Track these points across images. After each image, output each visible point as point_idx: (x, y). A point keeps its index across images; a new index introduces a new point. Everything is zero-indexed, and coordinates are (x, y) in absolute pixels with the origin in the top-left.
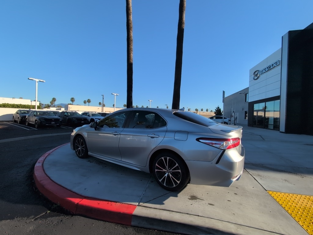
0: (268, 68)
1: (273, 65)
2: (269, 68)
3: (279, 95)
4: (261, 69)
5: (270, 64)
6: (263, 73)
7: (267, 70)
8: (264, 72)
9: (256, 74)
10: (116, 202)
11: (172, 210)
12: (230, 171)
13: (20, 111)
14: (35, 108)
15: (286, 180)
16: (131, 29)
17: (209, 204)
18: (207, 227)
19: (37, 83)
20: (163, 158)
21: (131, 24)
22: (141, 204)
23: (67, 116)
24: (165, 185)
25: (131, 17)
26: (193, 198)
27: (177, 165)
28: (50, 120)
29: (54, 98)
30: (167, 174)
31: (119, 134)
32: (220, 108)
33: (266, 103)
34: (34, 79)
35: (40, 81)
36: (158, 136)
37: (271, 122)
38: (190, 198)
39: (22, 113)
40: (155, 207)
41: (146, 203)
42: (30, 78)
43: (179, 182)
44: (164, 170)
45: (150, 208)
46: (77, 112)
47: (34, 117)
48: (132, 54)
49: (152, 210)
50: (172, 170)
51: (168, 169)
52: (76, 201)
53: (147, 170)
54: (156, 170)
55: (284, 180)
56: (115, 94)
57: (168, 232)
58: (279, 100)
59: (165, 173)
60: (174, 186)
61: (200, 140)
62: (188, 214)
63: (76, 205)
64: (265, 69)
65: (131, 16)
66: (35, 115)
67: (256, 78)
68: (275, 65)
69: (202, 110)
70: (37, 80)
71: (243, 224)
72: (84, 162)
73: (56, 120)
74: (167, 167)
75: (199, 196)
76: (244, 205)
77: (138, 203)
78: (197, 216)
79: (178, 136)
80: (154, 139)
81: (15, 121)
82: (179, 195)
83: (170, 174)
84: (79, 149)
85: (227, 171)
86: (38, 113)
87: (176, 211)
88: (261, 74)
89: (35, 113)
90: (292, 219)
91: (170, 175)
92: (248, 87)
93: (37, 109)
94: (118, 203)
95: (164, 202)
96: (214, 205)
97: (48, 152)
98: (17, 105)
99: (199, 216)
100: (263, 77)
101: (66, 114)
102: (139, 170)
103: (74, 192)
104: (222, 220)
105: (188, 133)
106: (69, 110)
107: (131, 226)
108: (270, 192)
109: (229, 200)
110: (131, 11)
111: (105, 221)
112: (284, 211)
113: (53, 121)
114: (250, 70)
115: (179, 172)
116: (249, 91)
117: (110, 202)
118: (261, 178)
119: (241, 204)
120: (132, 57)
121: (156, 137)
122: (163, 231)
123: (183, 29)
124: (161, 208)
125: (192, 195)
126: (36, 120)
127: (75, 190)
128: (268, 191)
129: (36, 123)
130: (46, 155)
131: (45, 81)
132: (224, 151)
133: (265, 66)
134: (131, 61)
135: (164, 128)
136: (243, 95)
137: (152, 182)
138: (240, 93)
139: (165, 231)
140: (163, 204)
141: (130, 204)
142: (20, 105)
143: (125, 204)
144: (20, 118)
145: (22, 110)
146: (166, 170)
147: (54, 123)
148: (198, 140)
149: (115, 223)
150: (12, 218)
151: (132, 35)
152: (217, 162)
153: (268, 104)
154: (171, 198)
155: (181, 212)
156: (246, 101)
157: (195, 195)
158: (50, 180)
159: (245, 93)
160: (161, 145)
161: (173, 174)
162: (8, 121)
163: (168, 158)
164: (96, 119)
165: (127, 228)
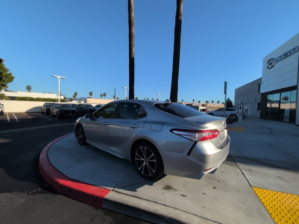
0: (284, 55)
1: (290, 52)
2: (286, 55)
3: (296, 85)
4: (276, 57)
5: (287, 50)
6: (278, 61)
7: (283, 57)
8: (280, 60)
9: (270, 62)
10: (94, 186)
11: (141, 197)
12: (201, 164)
14: (58, 102)
15: (279, 177)
16: (132, 25)
17: (181, 195)
18: (169, 217)
19: (59, 80)
20: (141, 148)
21: (132, 20)
22: (116, 189)
23: (82, 108)
24: (143, 173)
25: (133, 14)
26: (168, 188)
27: (153, 155)
28: (68, 112)
29: (75, 93)
30: (145, 163)
31: (107, 124)
32: (230, 100)
33: (282, 93)
34: (57, 76)
35: (61, 78)
36: (138, 127)
37: (287, 115)
38: (164, 187)
39: (48, 106)
40: (127, 193)
41: (120, 188)
42: (53, 76)
43: (154, 171)
44: (143, 159)
45: (122, 193)
46: (91, 104)
47: (56, 109)
48: (133, 49)
49: (123, 196)
50: (149, 159)
51: (146, 158)
52: (62, 182)
53: (129, 158)
54: (136, 159)
55: (278, 177)
56: (126, 88)
57: (133, 217)
58: (296, 91)
59: (143, 162)
60: (151, 175)
61: (173, 131)
62: (155, 202)
63: (60, 185)
64: (281, 57)
65: (133, 12)
66: (56, 108)
67: (270, 67)
68: (292, 52)
69: (213, 102)
70: (59, 77)
71: (209, 218)
72: (83, 148)
73: (73, 112)
74: (145, 156)
75: (174, 187)
76: (219, 199)
77: (113, 188)
78: (165, 205)
79: (154, 127)
80: (134, 129)
81: (43, 113)
82: (154, 184)
83: (147, 163)
84: (80, 137)
85: (198, 163)
86: (59, 106)
87: (146, 199)
88: (276, 62)
89: (57, 106)
90: (270, 219)
91: (148, 165)
92: (261, 78)
93: (60, 102)
94: (95, 187)
95: (137, 190)
96: (186, 196)
97: (58, 139)
98: (46, 99)
99: (166, 205)
100: (278, 65)
101: (82, 106)
102: (123, 158)
103: (62, 174)
104: (189, 212)
105: (163, 123)
106: (87, 103)
107: (102, 208)
108: (255, 188)
109: (205, 193)
110: (133, 8)
111: (81, 202)
112: (263, 210)
113: (71, 113)
114: (264, 59)
115: (154, 161)
116: (262, 81)
117: (89, 185)
118: (250, 173)
119: (216, 198)
120: (133, 52)
121: (136, 127)
122: (128, 216)
123: (181, 21)
124: (131, 195)
125: (168, 185)
126: (57, 111)
127: (65, 173)
128: (253, 188)
129: (57, 114)
130: (55, 142)
131: (65, 78)
132: (196, 142)
133: (282, 53)
134: (133, 56)
135: (144, 119)
136: (256, 86)
137: (134, 170)
138: (253, 83)
139: (130, 217)
140: (136, 191)
141: (106, 189)
142: (49, 99)
143: (101, 188)
144: (46, 110)
146: (144, 159)
147: (71, 114)
148: (171, 131)
149: (89, 204)
150: (11, 192)
151: (133, 31)
152: (189, 154)
153: (284, 94)
154: (146, 186)
155: (150, 200)
156: (259, 92)
157: (171, 185)
158: (49, 163)
159: (258, 83)
160: (139, 135)
161: (150, 163)
162: (38, 113)
163: (145, 148)
164: (107, 111)
165: (97, 210)
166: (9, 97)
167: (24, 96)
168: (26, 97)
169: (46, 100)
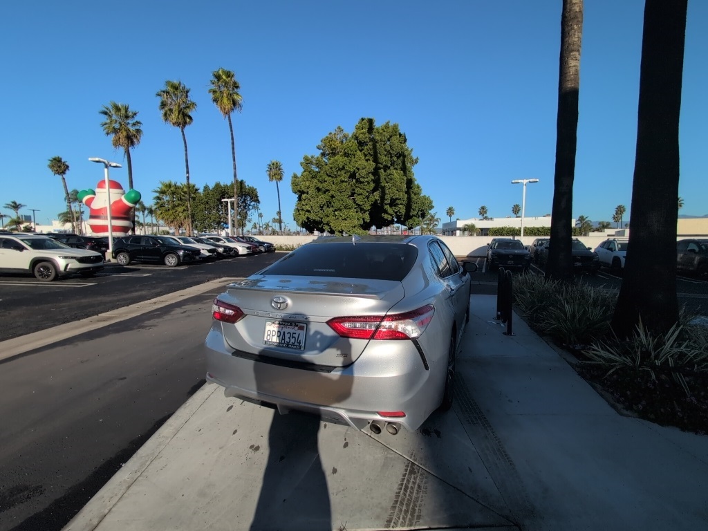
13: (538, 240)
14: (520, 235)
17: (231, 406)
29: (619, 207)
34: (520, 181)
70: (525, 181)
96: (228, 411)
98: (538, 229)
113: (511, 259)
119: (222, 447)
131: (538, 180)
142: (543, 228)
145: (540, 240)
166: (482, 229)
167: (501, 227)
168: (502, 228)
169: (536, 231)
